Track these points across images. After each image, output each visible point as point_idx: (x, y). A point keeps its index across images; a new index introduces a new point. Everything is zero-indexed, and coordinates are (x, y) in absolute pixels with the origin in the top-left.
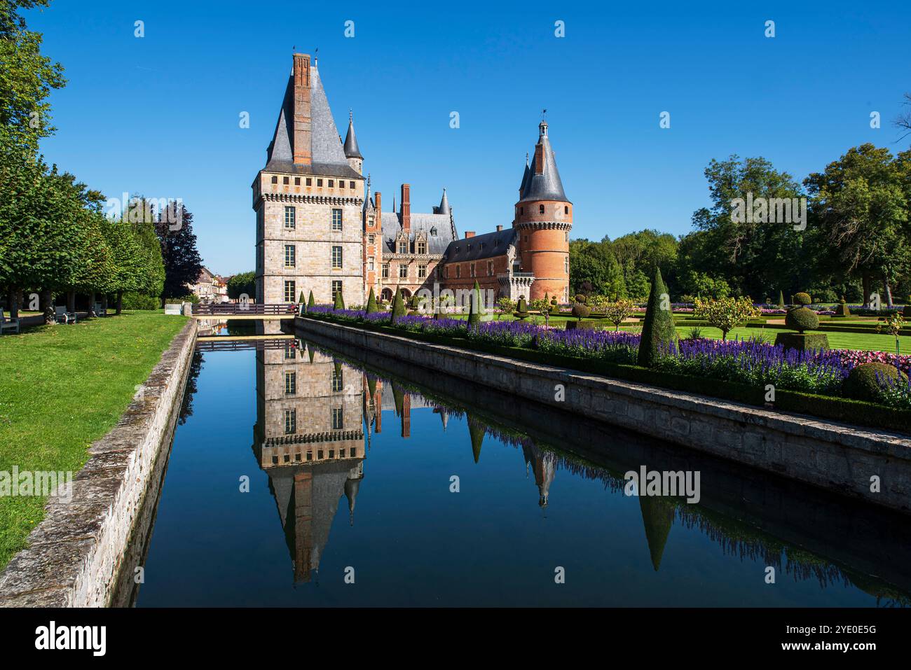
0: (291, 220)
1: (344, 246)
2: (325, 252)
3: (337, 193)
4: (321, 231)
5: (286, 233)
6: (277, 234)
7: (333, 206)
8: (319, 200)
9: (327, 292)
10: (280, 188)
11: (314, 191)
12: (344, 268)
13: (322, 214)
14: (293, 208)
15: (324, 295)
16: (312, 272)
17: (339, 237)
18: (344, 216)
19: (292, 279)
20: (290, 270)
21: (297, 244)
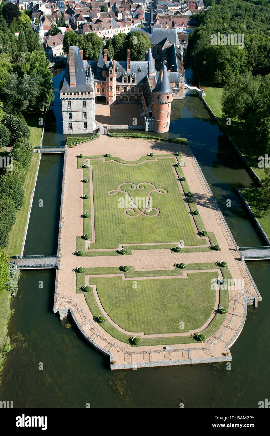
0: (70, 105)
1: (87, 112)
2: (81, 114)
3: (84, 96)
4: (79, 108)
5: (69, 109)
6: (66, 110)
7: (83, 100)
8: (78, 99)
9: (82, 125)
10: (66, 96)
11: (77, 96)
12: (87, 119)
13: (80, 103)
14: (70, 102)
15: (81, 127)
16: (77, 120)
17: (85, 109)
18: (87, 103)
19: (71, 122)
20: (70, 120)
21: (72, 112)
